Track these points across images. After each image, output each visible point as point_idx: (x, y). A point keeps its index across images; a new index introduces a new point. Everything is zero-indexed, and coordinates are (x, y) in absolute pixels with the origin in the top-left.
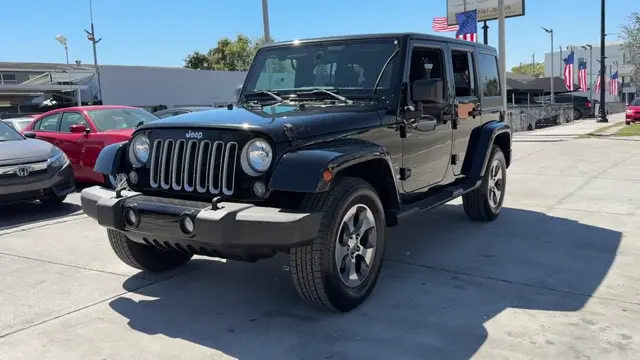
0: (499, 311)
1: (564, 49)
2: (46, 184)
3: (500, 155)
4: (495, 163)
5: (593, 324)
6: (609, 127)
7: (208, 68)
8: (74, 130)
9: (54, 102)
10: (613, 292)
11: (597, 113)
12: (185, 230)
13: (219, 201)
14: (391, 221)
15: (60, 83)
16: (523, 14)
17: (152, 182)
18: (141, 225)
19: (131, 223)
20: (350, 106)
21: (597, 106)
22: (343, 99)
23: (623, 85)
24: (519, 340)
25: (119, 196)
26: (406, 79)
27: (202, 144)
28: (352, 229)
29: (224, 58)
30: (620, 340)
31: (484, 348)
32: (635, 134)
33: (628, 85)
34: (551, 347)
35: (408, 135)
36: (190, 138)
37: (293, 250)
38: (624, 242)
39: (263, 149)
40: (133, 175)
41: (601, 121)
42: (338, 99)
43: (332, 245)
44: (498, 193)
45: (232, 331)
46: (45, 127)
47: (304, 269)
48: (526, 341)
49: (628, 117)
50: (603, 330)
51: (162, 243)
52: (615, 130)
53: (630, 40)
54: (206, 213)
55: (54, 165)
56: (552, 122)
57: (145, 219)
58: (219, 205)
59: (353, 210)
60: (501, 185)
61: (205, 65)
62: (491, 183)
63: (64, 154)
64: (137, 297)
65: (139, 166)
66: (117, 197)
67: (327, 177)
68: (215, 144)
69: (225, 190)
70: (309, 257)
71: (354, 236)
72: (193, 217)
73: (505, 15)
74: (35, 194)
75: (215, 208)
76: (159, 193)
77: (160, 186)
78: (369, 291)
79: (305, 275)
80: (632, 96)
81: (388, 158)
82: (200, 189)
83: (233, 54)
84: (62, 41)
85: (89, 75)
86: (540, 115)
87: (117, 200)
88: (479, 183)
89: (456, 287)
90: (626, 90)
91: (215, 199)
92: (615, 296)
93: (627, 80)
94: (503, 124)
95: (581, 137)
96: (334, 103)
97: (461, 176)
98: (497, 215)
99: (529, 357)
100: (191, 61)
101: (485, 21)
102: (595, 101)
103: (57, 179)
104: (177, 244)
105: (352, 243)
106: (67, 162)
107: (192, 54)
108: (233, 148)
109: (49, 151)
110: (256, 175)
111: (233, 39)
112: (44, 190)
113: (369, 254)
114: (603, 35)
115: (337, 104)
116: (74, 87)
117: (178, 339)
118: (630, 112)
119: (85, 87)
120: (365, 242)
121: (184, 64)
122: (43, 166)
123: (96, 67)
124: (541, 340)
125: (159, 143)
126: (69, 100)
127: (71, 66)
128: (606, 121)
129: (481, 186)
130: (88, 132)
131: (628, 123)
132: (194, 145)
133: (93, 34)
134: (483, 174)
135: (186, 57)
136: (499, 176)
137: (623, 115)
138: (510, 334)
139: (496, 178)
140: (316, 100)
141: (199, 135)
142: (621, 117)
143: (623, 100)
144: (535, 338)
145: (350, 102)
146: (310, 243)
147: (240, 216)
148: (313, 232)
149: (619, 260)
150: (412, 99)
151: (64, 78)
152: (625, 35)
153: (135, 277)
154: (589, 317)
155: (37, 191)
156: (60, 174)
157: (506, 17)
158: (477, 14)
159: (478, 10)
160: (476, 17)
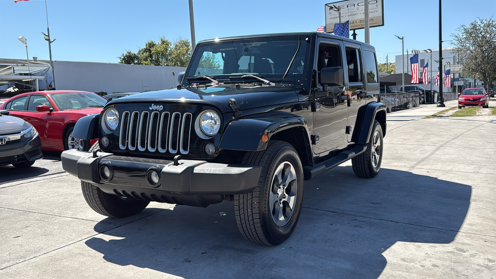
0: (392, 243)
1: (410, 53)
2: (20, 151)
3: (379, 127)
4: (376, 134)
5: (465, 252)
6: (447, 110)
7: (139, 64)
8: (40, 109)
9: (16, 90)
10: (474, 227)
11: (436, 100)
12: (151, 182)
13: (179, 159)
14: (307, 176)
15: (21, 74)
16: (383, 25)
17: (121, 146)
18: (114, 178)
19: (105, 177)
20: (273, 87)
21: (436, 95)
22: (267, 82)
23: (453, 80)
24: (412, 264)
25: (95, 155)
26: (315, 67)
27: (163, 114)
28: (280, 181)
29: (151, 56)
30: (487, 262)
31: (387, 270)
32: (467, 116)
33: (457, 80)
34: (436, 269)
35: (317, 110)
36: (153, 110)
37: (236, 197)
38: (474, 192)
39: (212, 118)
40: (105, 140)
41: (440, 106)
42: (263, 82)
43: (267, 193)
44: (377, 156)
45: (189, 261)
46: (14, 107)
47: (246, 211)
48: (418, 265)
49: (460, 103)
50: (472, 256)
51: (130, 193)
52: (451, 112)
53: (459, 46)
54: (169, 168)
55: (25, 136)
56: (404, 107)
57: (117, 174)
58: (180, 162)
59: (281, 166)
60: (379, 150)
61: (136, 62)
62: (373, 149)
63: (34, 128)
64: (107, 238)
65: (109, 132)
66: (94, 157)
67: (265, 139)
68: (174, 114)
69: (182, 151)
70: (250, 202)
71: (281, 186)
72: (159, 172)
73: (369, 26)
74: (10, 160)
75: (176, 164)
76: (127, 153)
77: (127, 148)
78: (292, 230)
79: (246, 216)
80: (460, 88)
81: (306, 126)
82: (161, 150)
83: (157, 53)
84: (23, 41)
85: (45, 68)
86: (395, 101)
87: (94, 159)
88: (365, 148)
89: (356, 226)
90: (456, 84)
91: (176, 157)
92: (477, 231)
93: (457, 76)
94: (381, 104)
95: (428, 117)
96: (261, 85)
97: (352, 143)
98: (377, 173)
99: (422, 277)
100: (124, 59)
101: (354, 30)
102: (435, 92)
103: (28, 147)
104: (142, 194)
105: (280, 192)
106: (36, 134)
107: (125, 53)
108: (188, 117)
109: (22, 125)
110: (207, 138)
111: (157, 42)
112: (18, 156)
113: (292, 201)
114: (441, 42)
115: (263, 86)
116: (33, 77)
117: (146, 269)
118: (461, 99)
119: (42, 78)
120: (289, 191)
121: (119, 61)
122: (18, 137)
123: (51, 62)
124: (428, 264)
125: (127, 114)
126: (29, 88)
127: (30, 62)
128: (444, 106)
129: (366, 151)
130: (51, 111)
131: (460, 107)
132: (156, 116)
133: (49, 36)
134: (368, 142)
135: (120, 55)
136: (378, 144)
137: (456, 102)
138: (404, 260)
139: (376, 145)
140: (245, 83)
141: (160, 108)
142: (455, 103)
143: (454, 91)
144: (424, 263)
145: (273, 84)
146: (251, 191)
147: (197, 170)
148: (254, 182)
149: (473, 205)
150: (319, 82)
151: (25, 70)
152: (456, 42)
153: (103, 222)
154: (461, 247)
155: (13, 157)
156: (30, 144)
157: (370, 27)
158: (349, 25)
159: (350, 21)
160: (348, 27)
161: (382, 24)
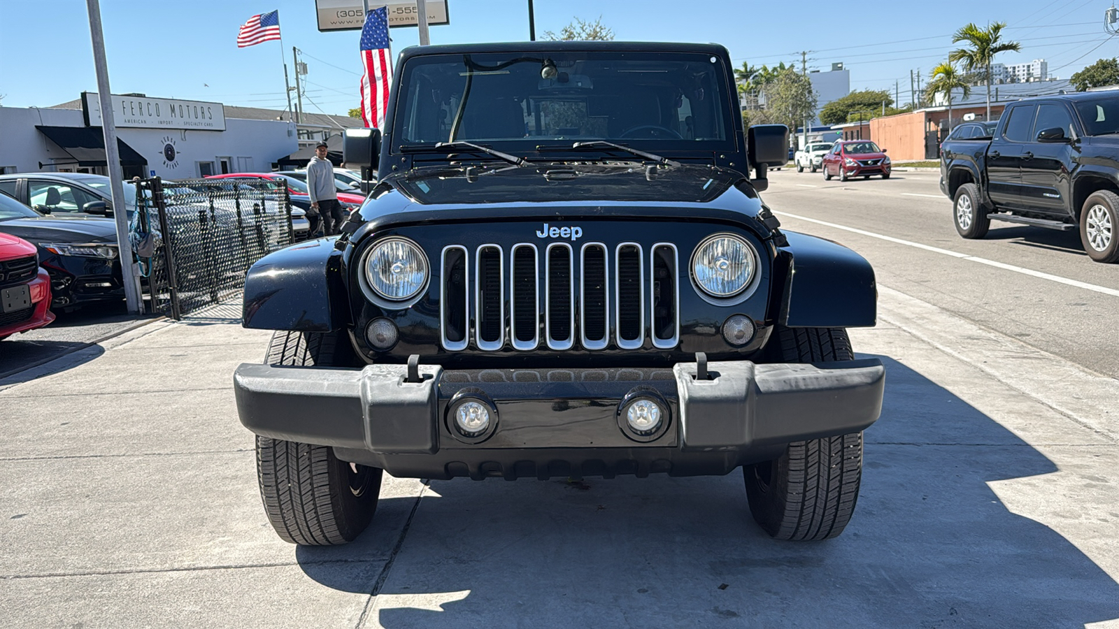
16: (447, 23)
17: (445, 341)
18: (498, 433)
19: (467, 433)
25: (413, 375)
27: (584, 248)
36: (549, 239)
40: (382, 328)
47: (827, 469)
68: (619, 248)
70: (836, 446)
73: (428, 21)
77: (473, 344)
82: (588, 344)
141: (575, 232)
157: (430, 24)
158: (388, 16)
159: (387, 7)
160: (386, 21)
161: (446, 21)
